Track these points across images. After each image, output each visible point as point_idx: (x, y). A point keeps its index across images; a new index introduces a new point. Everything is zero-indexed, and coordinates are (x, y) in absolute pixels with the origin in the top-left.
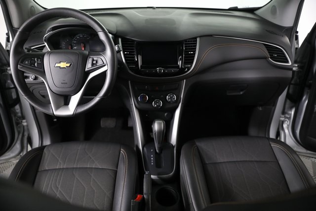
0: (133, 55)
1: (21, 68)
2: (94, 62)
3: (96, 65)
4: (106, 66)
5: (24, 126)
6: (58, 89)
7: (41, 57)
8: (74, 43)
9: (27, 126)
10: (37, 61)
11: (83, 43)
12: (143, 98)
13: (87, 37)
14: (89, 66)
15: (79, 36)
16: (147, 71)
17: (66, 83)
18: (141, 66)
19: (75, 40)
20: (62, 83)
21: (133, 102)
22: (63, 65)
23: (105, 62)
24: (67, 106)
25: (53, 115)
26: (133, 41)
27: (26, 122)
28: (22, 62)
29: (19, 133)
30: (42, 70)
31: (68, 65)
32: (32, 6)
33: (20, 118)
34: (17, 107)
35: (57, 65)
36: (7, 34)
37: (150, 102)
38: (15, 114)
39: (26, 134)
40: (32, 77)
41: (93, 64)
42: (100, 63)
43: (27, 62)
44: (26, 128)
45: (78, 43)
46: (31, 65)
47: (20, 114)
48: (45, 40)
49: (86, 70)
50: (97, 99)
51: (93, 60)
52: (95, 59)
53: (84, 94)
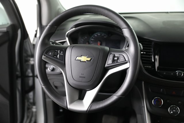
0: (150, 55)
1: (44, 58)
2: (116, 59)
3: (117, 62)
4: (128, 64)
5: (32, 112)
6: (75, 82)
7: (64, 50)
8: (92, 41)
9: (36, 112)
10: (60, 53)
11: (100, 41)
12: (158, 102)
13: (105, 36)
14: (109, 62)
15: (97, 35)
16: (165, 73)
17: (84, 77)
18: (158, 68)
19: (93, 38)
20: (80, 77)
21: (145, 104)
22: (84, 59)
23: (127, 59)
24: (81, 101)
25: (66, 108)
26: (151, 41)
27: (36, 108)
28: (46, 53)
29: (28, 117)
30: (63, 62)
31: (89, 59)
32: (59, 9)
33: (31, 103)
34: (31, 94)
35: (78, 58)
36: (36, 31)
37: (165, 107)
38: (28, 99)
39: (33, 119)
40: (50, 68)
41: (114, 61)
42: (121, 59)
43: (50, 54)
44: (34, 114)
45: (96, 41)
46: (53, 57)
47: (31, 101)
48: (67, 36)
49: (106, 65)
50: (114, 97)
51: (114, 57)
52: (116, 55)
53: (100, 91)
